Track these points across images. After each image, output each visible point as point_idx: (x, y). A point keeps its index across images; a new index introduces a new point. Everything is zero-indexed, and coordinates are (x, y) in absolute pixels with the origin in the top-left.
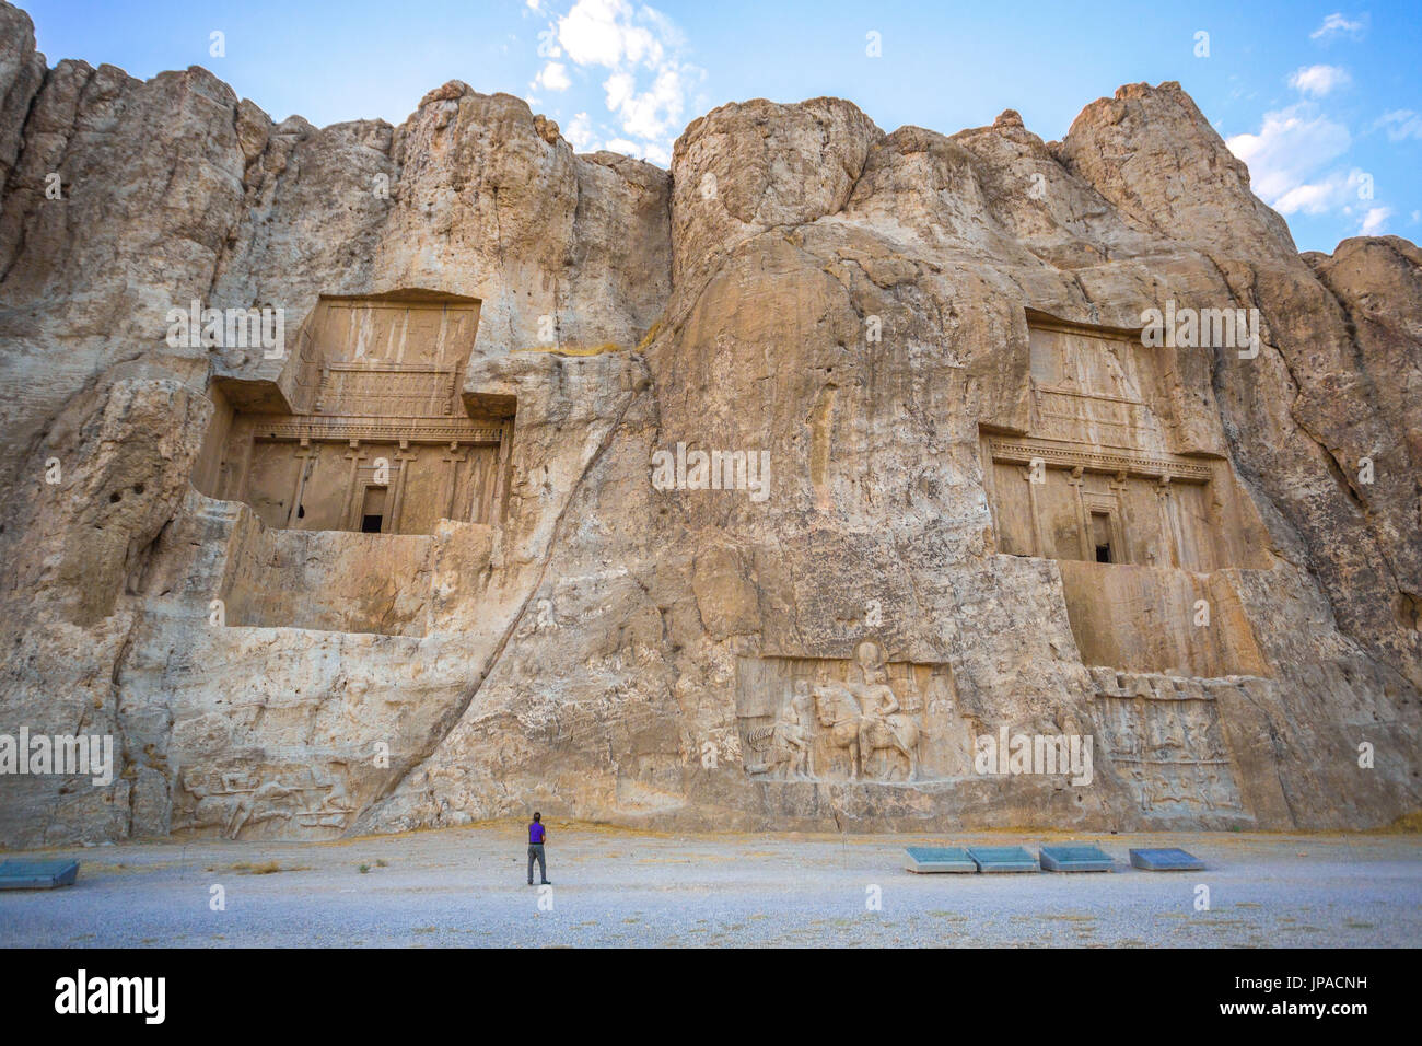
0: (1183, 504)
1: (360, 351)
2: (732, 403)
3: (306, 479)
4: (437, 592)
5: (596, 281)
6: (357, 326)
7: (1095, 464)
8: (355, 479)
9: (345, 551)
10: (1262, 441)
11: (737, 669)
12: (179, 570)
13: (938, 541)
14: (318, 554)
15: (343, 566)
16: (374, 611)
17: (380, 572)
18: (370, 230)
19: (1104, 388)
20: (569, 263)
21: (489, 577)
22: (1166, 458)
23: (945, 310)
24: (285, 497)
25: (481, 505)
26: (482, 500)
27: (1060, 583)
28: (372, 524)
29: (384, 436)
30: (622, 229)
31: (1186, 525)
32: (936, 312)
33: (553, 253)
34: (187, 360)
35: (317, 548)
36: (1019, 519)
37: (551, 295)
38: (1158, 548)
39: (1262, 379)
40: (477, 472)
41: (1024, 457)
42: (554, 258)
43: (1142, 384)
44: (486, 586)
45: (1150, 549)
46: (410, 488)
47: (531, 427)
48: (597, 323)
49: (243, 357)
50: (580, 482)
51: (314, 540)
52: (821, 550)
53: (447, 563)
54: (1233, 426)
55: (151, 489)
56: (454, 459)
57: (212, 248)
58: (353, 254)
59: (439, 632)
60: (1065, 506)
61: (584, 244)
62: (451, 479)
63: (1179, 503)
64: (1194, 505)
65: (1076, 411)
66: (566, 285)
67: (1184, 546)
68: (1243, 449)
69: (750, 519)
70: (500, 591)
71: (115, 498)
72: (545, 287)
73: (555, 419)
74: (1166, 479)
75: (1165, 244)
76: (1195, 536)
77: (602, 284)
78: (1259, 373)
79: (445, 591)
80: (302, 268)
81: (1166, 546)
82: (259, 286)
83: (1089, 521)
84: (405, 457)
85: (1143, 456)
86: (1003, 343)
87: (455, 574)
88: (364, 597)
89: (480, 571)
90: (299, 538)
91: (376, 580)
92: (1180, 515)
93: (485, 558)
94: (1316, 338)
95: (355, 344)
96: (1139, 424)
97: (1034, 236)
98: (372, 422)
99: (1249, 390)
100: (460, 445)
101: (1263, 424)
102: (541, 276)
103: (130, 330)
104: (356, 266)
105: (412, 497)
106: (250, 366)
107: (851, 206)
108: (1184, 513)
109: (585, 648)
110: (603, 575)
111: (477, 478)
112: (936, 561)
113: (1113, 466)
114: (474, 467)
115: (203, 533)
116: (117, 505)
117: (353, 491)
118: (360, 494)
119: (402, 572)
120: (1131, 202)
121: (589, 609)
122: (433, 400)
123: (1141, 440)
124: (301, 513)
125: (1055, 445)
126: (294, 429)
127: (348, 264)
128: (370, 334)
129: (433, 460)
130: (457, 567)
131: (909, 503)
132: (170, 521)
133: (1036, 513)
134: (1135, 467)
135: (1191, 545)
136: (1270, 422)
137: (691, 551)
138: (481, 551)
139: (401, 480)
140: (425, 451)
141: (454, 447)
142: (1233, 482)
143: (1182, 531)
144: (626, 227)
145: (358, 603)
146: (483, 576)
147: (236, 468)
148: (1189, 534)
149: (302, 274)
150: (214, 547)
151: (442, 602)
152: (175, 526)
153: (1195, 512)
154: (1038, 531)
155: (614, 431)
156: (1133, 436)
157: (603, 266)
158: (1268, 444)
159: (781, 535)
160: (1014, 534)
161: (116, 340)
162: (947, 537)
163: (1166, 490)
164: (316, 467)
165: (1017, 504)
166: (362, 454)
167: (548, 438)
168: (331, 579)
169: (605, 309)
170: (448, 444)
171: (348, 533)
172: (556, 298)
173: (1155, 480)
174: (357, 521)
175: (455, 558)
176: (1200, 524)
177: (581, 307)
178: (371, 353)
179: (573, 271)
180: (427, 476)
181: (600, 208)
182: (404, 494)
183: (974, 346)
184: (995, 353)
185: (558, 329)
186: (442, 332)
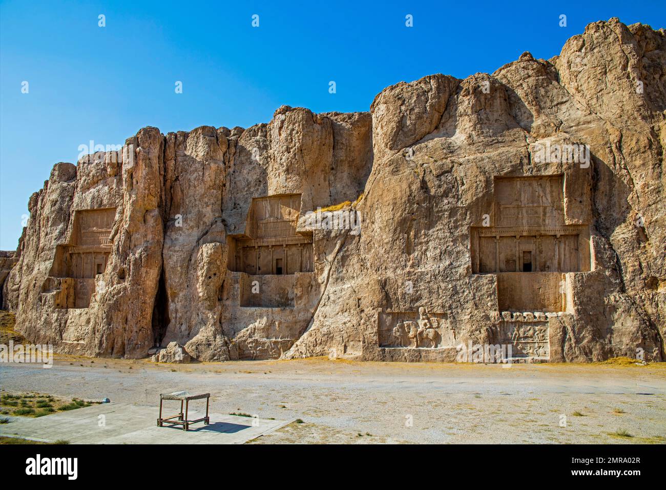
0: (567, 244)
1: (267, 216)
2: (380, 228)
3: (259, 258)
4: (297, 294)
5: (343, 174)
6: (265, 207)
7: (525, 234)
8: (273, 257)
9: (273, 281)
10: (612, 213)
11: (379, 317)
12: (229, 292)
13: (450, 272)
14: (265, 282)
15: (272, 285)
16: (282, 298)
17: (282, 286)
19: (533, 202)
20: (332, 169)
21: (311, 288)
22: (558, 228)
23: (459, 182)
24: (254, 264)
25: (310, 263)
26: (310, 261)
27: (496, 283)
28: (279, 271)
29: (278, 244)
30: (352, 149)
31: (567, 252)
32: (456, 184)
33: (326, 167)
34: (219, 232)
35: (265, 280)
36: (491, 257)
37: (327, 183)
38: (552, 263)
39: (617, 185)
40: (308, 252)
41: (494, 235)
42: (327, 168)
44: (311, 291)
45: (548, 264)
46: (289, 259)
47: (319, 240)
48: (344, 192)
49: (234, 227)
50: (336, 257)
51: (263, 278)
52: (407, 278)
53: (299, 286)
54: (600, 207)
55: (218, 274)
56: (300, 249)
57: (219, 190)
58: (260, 181)
59: (298, 306)
60: (512, 250)
61: (337, 161)
62: (300, 255)
63: (565, 244)
64: (572, 244)
65: (518, 214)
66: (332, 178)
67: (564, 261)
68: (603, 217)
69: (386, 268)
70: (315, 292)
71: (210, 277)
72: (325, 180)
73: (326, 237)
74: (558, 236)
76: (570, 257)
77: (345, 175)
78: (616, 182)
79: (299, 294)
81: (556, 262)
82: (235, 198)
83: (522, 255)
84: (286, 249)
85: (547, 228)
86: (481, 195)
87: (301, 289)
88: (279, 294)
89: (309, 286)
90: (260, 278)
91: (282, 289)
92: (565, 249)
93: (309, 283)
94: (643, 165)
95: (266, 213)
96: (548, 215)
98: (274, 239)
99: (611, 190)
100: (301, 244)
101: (614, 205)
102: (323, 176)
103: (203, 224)
104: (261, 186)
105: (289, 262)
106: (236, 229)
107: (440, 126)
108: (567, 248)
109: (337, 310)
110: (344, 287)
111: (308, 254)
112: (448, 279)
113: (533, 234)
114: (306, 251)
115: (233, 282)
116: (211, 279)
117: (273, 261)
118: (275, 262)
119: (289, 286)
121: (339, 298)
122: (291, 230)
123: (547, 222)
124: (259, 269)
125: (507, 229)
126: (253, 243)
127: (259, 186)
128: (269, 209)
129: (294, 249)
130: (301, 287)
131: (440, 259)
132: (224, 281)
133: (498, 255)
134: (543, 232)
135: (568, 261)
136: (617, 204)
137: (368, 279)
138: (308, 281)
139: (286, 257)
140: (291, 246)
141: (299, 245)
143: (565, 255)
144: (354, 147)
145: (278, 296)
146: (310, 288)
147: (239, 257)
148: (567, 256)
150: (237, 286)
151: (298, 297)
152: (225, 282)
153: (572, 247)
154: (498, 261)
155: (346, 239)
156: (544, 220)
157: (346, 168)
158: (614, 214)
159: (396, 274)
160: (488, 263)
161: (201, 228)
162: (453, 270)
163: (560, 240)
164: (261, 254)
165: (490, 252)
166: (273, 249)
167: (324, 244)
168: (270, 289)
169: (347, 185)
170: (298, 244)
171: (272, 275)
172: (329, 183)
173: (555, 236)
174: (275, 271)
175: (301, 284)
176: (574, 252)
177: (338, 186)
178: (270, 216)
179: (334, 172)
180: (293, 254)
181: (342, 143)
182: (287, 260)
183: (469, 197)
184: (477, 199)
185: (330, 196)
186: (291, 206)
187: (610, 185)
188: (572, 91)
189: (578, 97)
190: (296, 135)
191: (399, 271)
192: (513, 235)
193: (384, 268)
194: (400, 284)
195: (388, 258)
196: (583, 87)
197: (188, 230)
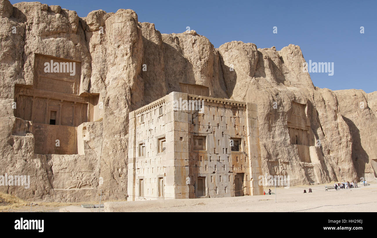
5: (217, 81)
6: (186, 91)
7: (297, 128)
18: (184, 67)
19: (298, 114)
22: (304, 127)
32: (282, 100)
33: (211, 75)
41: (290, 126)
43: (302, 113)
45: (302, 142)
48: (220, 91)
58: (182, 73)
61: (215, 72)
63: (304, 134)
64: (306, 134)
65: (295, 118)
66: (213, 82)
75: (299, 83)
78: (313, 111)
80: (173, 75)
83: (295, 137)
85: (302, 126)
92: (305, 136)
94: (321, 106)
97: (279, 77)
99: (312, 114)
104: (184, 76)
113: (299, 128)
120: (293, 72)
125: (293, 125)
127: (182, 75)
128: (189, 92)
134: (301, 128)
136: (314, 120)
142: (311, 131)
148: (305, 139)
149: (174, 77)
156: (301, 123)
157: (217, 77)
158: (314, 124)
163: (304, 132)
169: (220, 88)
172: (212, 84)
173: (303, 130)
177: (216, 87)
179: (214, 78)
183: (287, 108)
184: (290, 109)
185: (214, 92)
186: (202, 94)
187: (311, 112)
188: (290, 69)
189: (292, 73)
190: (206, 52)
191: (268, 140)
192: (294, 127)
193: (261, 138)
194: (270, 147)
195: (262, 132)
196: (294, 69)
197: (155, 96)
